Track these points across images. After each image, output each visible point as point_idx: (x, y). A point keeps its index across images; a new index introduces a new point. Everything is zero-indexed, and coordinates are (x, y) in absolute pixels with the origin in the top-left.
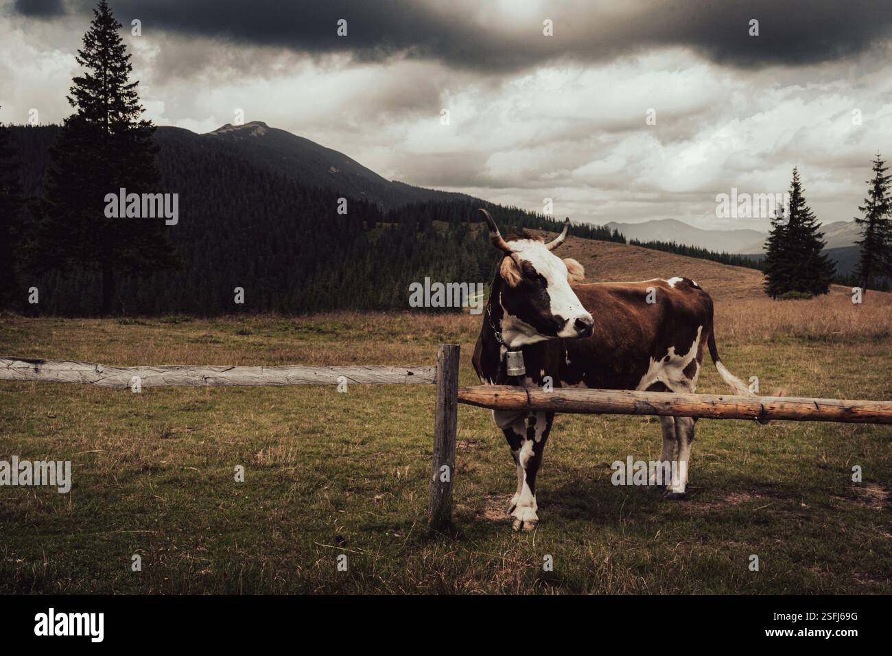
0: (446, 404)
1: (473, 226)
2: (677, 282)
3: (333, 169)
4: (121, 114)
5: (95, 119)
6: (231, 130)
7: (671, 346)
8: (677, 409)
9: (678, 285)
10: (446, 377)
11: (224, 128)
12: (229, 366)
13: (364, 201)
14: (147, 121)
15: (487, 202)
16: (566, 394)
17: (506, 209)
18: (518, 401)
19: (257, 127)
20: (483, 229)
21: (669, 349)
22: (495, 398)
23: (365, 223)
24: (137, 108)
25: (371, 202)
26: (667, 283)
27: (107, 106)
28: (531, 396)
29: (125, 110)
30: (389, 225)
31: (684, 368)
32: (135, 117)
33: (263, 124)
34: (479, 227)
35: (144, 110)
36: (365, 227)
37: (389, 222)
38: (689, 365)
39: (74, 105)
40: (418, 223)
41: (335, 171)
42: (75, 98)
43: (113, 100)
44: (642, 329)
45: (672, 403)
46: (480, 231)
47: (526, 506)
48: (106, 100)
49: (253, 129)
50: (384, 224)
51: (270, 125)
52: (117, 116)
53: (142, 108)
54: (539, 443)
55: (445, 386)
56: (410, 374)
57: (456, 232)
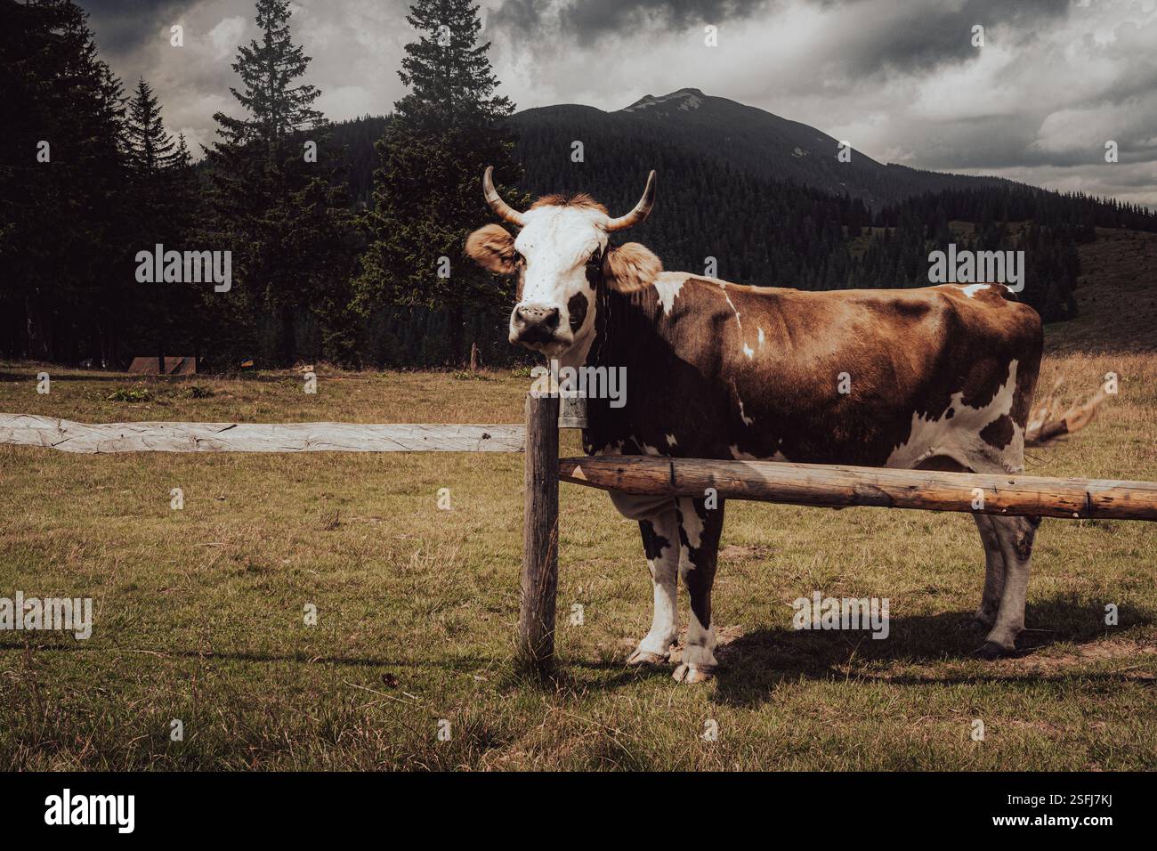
0: (535, 483)
1: (1012, 226)
2: (980, 290)
3: (798, 151)
4: (466, 89)
5: (435, 100)
6: (652, 104)
7: (956, 392)
8: (931, 497)
9: (980, 296)
10: (535, 442)
11: (642, 101)
12: (230, 424)
13: (844, 196)
14: (502, 97)
15: (1034, 188)
16: (736, 470)
17: (1066, 197)
18: (655, 480)
19: (688, 97)
20: (1028, 231)
21: (953, 396)
22: (617, 476)
23: (845, 228)
24: (489, 81)
25: (853, 197)
26: (962, 291)
27: (448, 82)
28: (677, 474)
29: (473, 84)
30: (882, 230)
31: (981, 429)
32: (486, 93)
33: (696, 92)
34: (1023, 228)
35: (499, 82)
36: (846, 236)
37: (882, 226)
38: (990, 424)
39: (407, 83)
40: (926, 227)
41: (801, 154)
42: (407, 72)
43: (457, 72)
44: (895, 365)
45: (921, 487)
46: (1024, 234)
47: (694, 644)
48: (448, 72)
49: (683, 99)
50: (874, 229)
51: (706, 93)
52: (462, 93)
53: (495, 81)
54: (698, 549)
55: (533, 455)
56: (486, 436)
57: (986, 238)
